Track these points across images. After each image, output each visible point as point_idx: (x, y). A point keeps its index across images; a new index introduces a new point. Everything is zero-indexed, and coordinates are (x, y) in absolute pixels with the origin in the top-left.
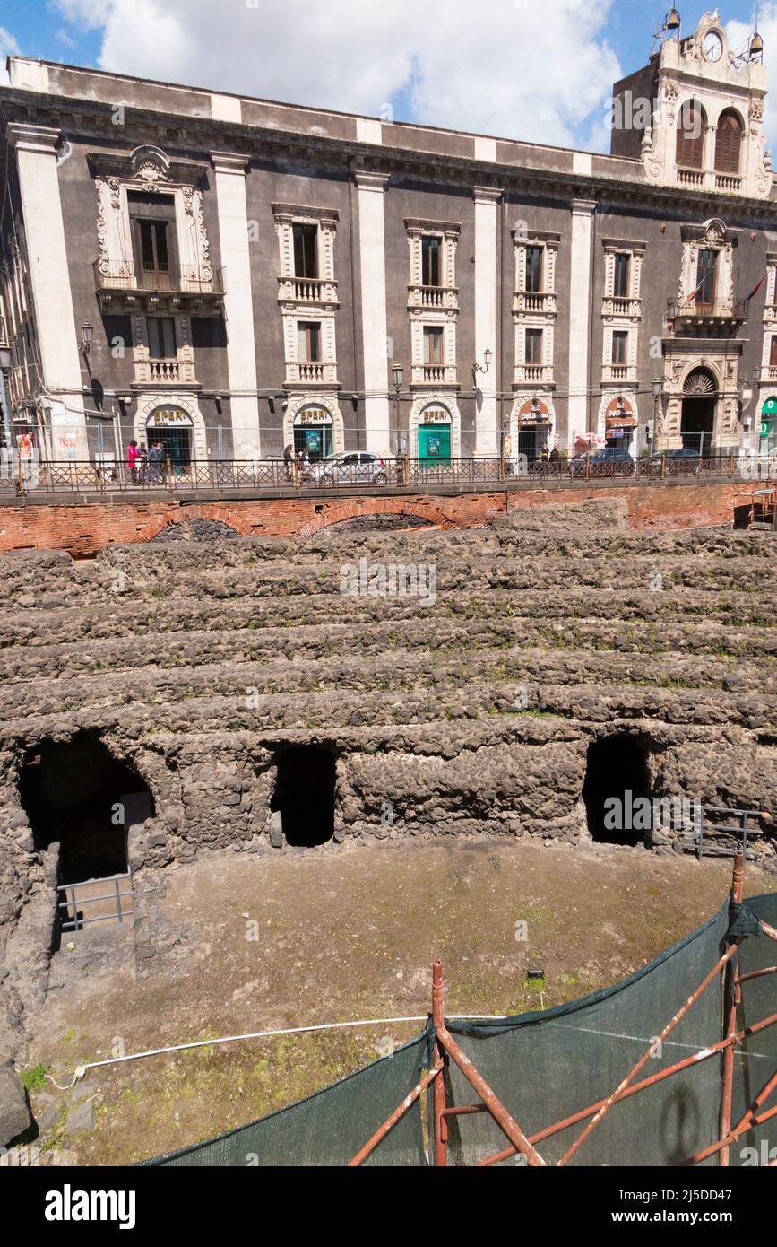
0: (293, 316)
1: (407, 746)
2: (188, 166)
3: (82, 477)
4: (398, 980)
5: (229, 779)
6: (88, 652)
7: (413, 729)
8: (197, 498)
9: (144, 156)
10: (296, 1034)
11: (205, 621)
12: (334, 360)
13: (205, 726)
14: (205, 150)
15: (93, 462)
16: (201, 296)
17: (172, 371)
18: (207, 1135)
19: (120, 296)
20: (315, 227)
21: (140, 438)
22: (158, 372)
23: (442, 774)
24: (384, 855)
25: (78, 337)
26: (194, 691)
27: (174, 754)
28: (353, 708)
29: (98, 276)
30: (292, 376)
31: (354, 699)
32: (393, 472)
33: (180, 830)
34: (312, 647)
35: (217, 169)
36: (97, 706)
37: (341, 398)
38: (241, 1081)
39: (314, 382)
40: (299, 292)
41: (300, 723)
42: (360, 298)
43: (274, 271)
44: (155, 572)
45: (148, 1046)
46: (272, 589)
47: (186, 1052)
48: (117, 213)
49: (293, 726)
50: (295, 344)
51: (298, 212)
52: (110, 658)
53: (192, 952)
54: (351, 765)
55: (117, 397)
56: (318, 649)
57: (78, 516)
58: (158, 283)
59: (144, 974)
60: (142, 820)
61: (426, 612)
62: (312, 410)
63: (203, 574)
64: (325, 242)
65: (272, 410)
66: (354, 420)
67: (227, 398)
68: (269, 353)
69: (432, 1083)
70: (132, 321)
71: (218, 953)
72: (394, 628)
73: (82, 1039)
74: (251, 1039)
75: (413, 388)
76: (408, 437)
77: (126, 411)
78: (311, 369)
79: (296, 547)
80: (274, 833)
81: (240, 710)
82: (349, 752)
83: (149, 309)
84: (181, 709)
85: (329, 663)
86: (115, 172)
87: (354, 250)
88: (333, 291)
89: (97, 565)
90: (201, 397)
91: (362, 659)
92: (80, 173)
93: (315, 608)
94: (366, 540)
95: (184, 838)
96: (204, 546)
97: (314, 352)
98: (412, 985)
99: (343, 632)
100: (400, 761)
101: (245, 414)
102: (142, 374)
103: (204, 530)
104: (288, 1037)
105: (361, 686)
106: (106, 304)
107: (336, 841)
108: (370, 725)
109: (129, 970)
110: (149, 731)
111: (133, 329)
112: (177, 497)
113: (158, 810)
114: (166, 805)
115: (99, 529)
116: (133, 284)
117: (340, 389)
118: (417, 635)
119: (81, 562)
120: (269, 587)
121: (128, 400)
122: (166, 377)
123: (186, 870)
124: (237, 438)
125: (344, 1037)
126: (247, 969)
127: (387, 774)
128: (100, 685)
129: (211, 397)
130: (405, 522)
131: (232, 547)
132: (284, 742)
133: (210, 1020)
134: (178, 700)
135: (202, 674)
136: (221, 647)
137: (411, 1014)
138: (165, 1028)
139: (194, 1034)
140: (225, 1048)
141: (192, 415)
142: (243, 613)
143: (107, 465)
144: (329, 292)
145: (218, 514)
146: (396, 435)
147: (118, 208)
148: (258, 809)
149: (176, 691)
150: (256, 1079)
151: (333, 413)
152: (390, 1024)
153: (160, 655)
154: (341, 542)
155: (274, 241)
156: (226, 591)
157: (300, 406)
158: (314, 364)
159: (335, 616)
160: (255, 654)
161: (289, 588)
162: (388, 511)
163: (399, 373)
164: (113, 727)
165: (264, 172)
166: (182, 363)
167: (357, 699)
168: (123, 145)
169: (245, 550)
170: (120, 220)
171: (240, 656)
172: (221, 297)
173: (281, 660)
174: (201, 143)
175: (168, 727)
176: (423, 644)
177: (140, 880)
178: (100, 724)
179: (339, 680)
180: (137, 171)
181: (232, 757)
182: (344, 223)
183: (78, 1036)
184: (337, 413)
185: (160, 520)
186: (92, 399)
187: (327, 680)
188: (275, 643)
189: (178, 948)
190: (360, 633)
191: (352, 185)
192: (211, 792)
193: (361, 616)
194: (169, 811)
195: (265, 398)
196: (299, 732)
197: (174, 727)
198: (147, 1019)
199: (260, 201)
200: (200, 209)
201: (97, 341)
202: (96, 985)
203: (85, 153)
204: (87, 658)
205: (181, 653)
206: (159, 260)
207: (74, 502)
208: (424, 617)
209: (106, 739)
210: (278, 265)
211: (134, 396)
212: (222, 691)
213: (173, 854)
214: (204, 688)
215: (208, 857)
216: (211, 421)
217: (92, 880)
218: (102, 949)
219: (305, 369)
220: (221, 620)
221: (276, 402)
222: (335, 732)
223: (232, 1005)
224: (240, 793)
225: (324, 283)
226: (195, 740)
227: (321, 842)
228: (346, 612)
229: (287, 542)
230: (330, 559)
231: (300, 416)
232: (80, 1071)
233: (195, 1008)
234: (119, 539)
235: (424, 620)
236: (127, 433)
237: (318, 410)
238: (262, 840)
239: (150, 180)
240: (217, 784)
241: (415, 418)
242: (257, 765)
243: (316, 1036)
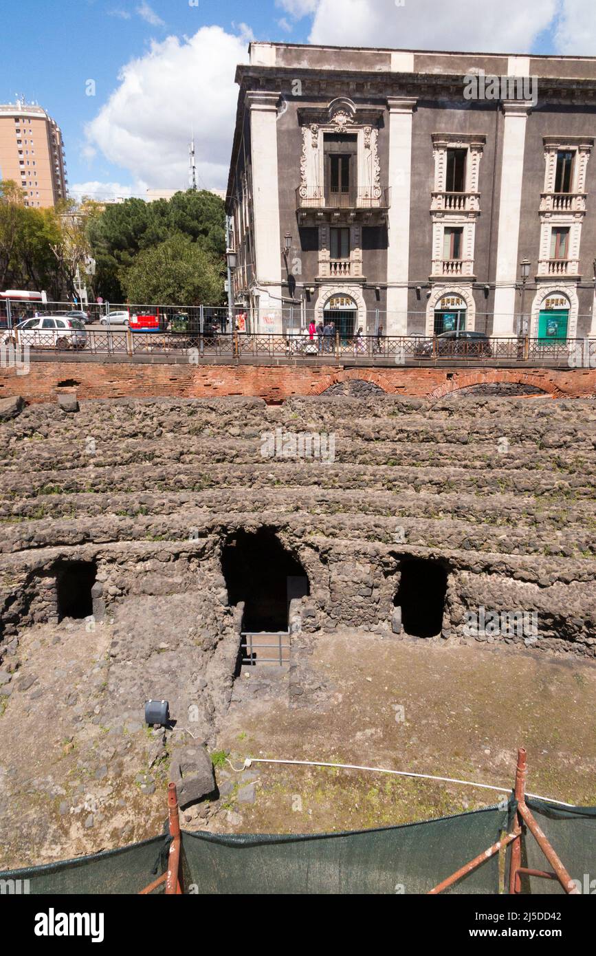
0: (441, 222)
1: (508, 571)
2: (370, 110)
3: (276, 346)
4: (485, 755)
5: (364, 576)
6: (272, 471)
7: (514, 559)
8: (356, 364)
9: (338, 106)
10: (402, 776)
11: (355, 457)
12: (472, 258)
13: (350, 535)
14: (384, 97)
15: (285, 335)
16: (371, 210)
17: (345, 268)
18: (330, 832)
19: (312, 212)
20: (466, 150)
21: (319, 319)
22: (335, 269)
23: (537, 598)
24: (482, 655)
25: (281, 244)
26: (344, 508)
27: (326, 552)
28: (465, 536)
29: (298, 198)
30: (437, 271)
31: (467, 528)
32: (514, 349)
33: (326, 608)
34: (435, 484)
35: (392, 110)
36: (275, 510)
37: (475, 288)
38: (357, 799)
39: (454, 275)
40: (448, 204)
41: (421, 541)
42: (498, 206)
43: (429, 187)
44: (322, 418)
45: (294, 757)
46: (408, 437)
47: (319, 768)
48: (315, 151)
49: (416, 543)
50: (441, 245)
51: (452, 139)
52: (286, 478)
53: (329, 697)
54: (459, 580)
55: (304, 287)
56: (440, 486)
57: (272, 373)
58: (340, 201)
59: (295, 706)
60: (300, 597)
61: (533, 465)
62: (450, 297)
63: (356, 421)
64: (473, 162)
65: (419, 298)
66: (485, 305)
67: (385, 288)
68: (420, 252)
69: (510, 844)
70: (320, 231)
71: (347, 702)
72: (504, 475)
73: (251, 740)
74: (367, 771)
75: (538, 280)
76: (530, 320)
77: (310, 298)
78: (452, 265)
79: (429, 405)
80: (395, 623)
81: (376, 526)
82: (459, 569)
83: (332, 221)
84: (333, 520)
85: (448, 498)
86: (315, 121)
87: (497, 167)
88: (476, 202)
89: (282, 410)
90: (365, 287)
91: (475, 498)
92: (292, 123)
93: (441, 454)
94: (487, 403)
95: (329, 614)
96: (359, 401)
97: (456, 251)
98: (497, 762)
99: (461, 474)
100: (501, 583)
101: (397, 301)
102: (324, 271)
103: (360, 388)
104: (395, 777)
105: (473, 519)
106: (302, 219)
107: (443, 636)
108: (478, 550)
109: (285, 701)
110: (309, 533)
111: (320, 237)
112: (342, 362)
113: (312, 591)
114: (318, 588)
115: (285, 383)
116: (323, 204)
117: (475, 280)
118: (524, 483)
119: (272, 406)
120: (406, 435)
121: (312, 290)
122: (340, 272)
123: (328, 638)
124: (390, 319)
125: (439, 788)
126: (368, 719)
127: (489, 591)
128: (278, 496)
129: (373, 287)
130: (521, 390)
131: (380, 402)
132: (408, 555)
133: (339, 749)
134: (332, 513)
135: (350, 496)
136: (366, 477)
137: (494, 784)
138: (306, 747)
139: (326, 757)
140: (347, 772)
141: (358, 301)
142: (384, 453)
143: (294, 337)
144: (472, 202)
145: (371, 377)
146: (519, 318)
147: (316, 147)
148: (384, 602)
149: (331, 507)
150: (369, 801)
151: (468, 300)
152: (477, 788)
153: (321, 479)
154: (466, 403)
155: (431, 164)
156: (373, 436)
157: (441, 294)
158: (455, 261)
159: (456, 462)
160: (390, 485)
161: (421, 437)
162: (507, 380)
163: (527, 267)
164: (285, 527)
165: (428, 109)
166: (353, 262)
167: (469, 529)
168: (323, 99)
169: (389, 405)
170: (317, 156)
171: (379, 485)
172: (386, 210)
173: (410, 492)
174: (381, 91)
175: (323, 532)
176: (529, 491)
177: (296, 639)
178: (276, 524)
179: (456, 512)
180: (332, 118)
181: (367, 560)
182: (490, 146)
183: (248, 738)
184: (471, 300)
185: (328, 379)
186: (287, 289)
187: (446, 511)
188: (407, 478)
189: (319, 693)
190: (475, 477)
191: (500, 113)
192: (350, 584)
193: (478, 464)
194: (319, 593)
195: (413, 288)
196: (420, 548)
197: (328, 532)
198: (295, 737)
199: (423, 133)
200: (376, 143)
201: (294, 247)
202: (261, 706)
203: (296, 108)
204: (271, 476)
205: (337, 479)
206: (343, 184)
207: (271, 364)
208: (531, 468)
209: (280, 535)
210: (433, 183)
211: (317, 287)
212: (363, 510)
213: (320, 624)
214: (351, 506)
215: (345, 631)
216: (371, 305)
217: (264, 633)
218: (268, 682)
219: (448, 265)
220: (367, 457)
221: (422, 292)
222: (449, 552)
223: (354, 743)
224: (372, 588)
225: (469, 195)
226: (342, 544)
227: (431, 636)
228: (465, 459)
229: (422, 401)
230: (456, 417)
231: (440, 302)
232: (248, 762)
233: (328, 738)
234: (298, 392)
235: (531, 471)
236: (310, 314)
237: (455, 298)
238: (385, 626)
239: (341, 124)
240: (355, 579)
241: (537, 304)
242: (386, 569)
243: (416, 782)
